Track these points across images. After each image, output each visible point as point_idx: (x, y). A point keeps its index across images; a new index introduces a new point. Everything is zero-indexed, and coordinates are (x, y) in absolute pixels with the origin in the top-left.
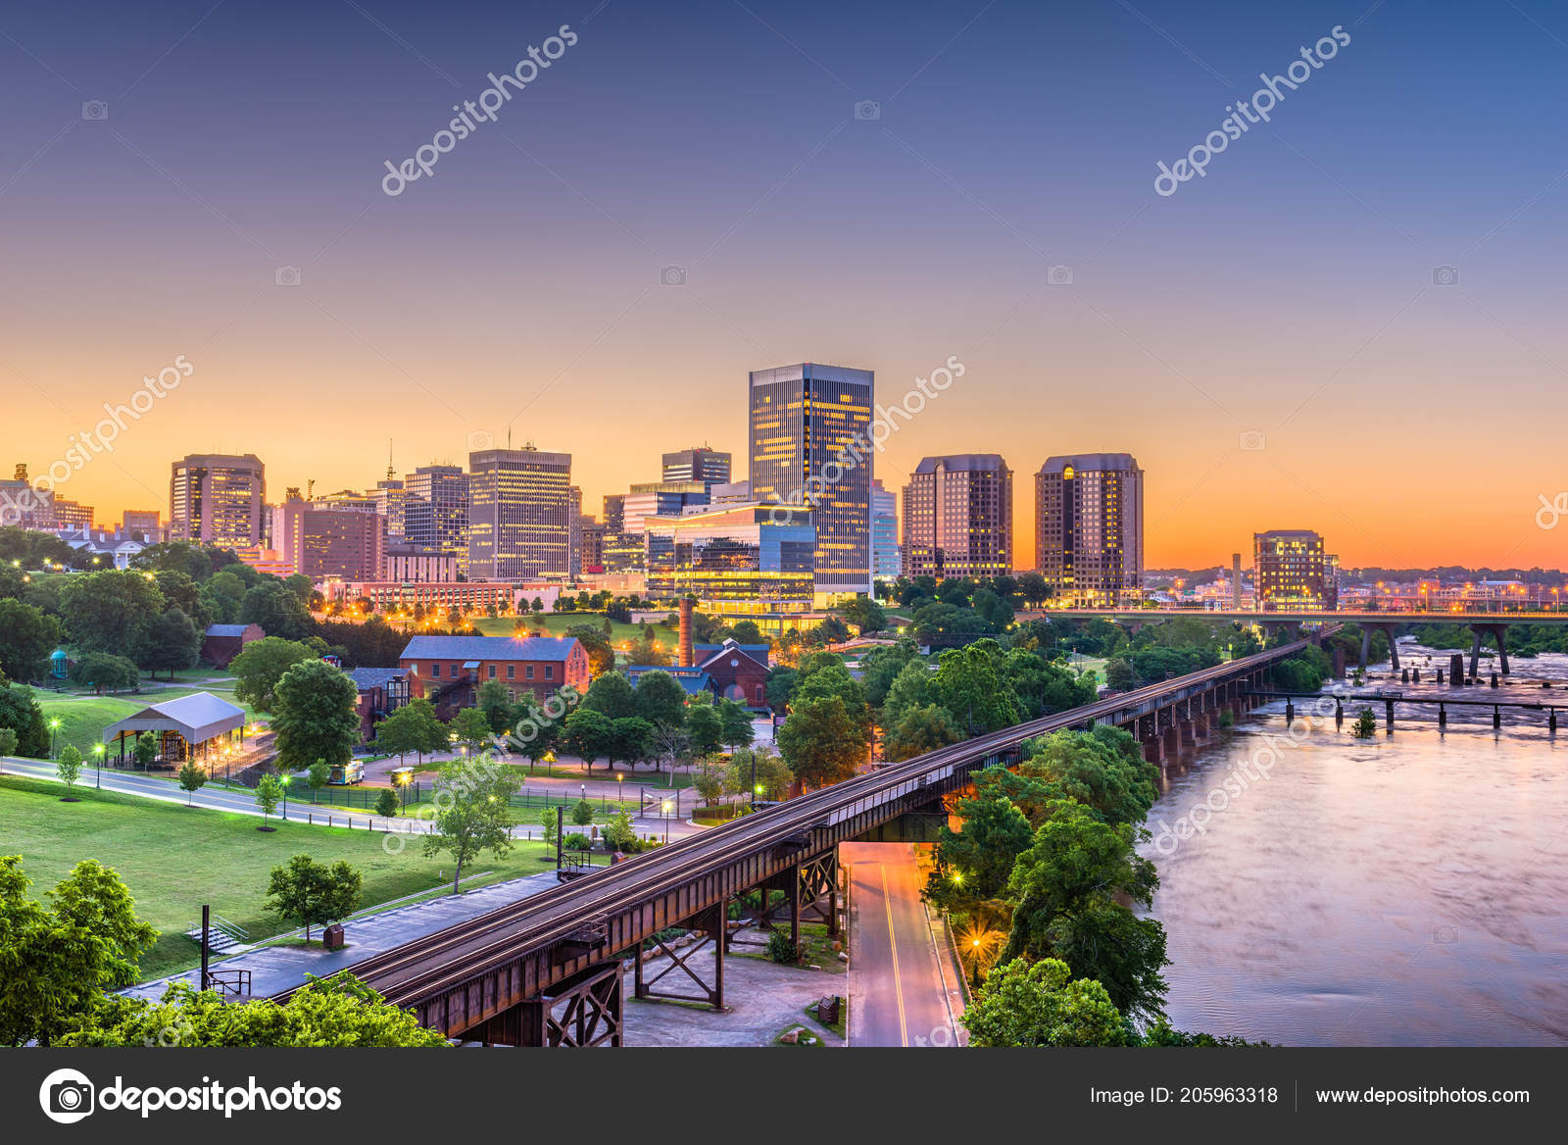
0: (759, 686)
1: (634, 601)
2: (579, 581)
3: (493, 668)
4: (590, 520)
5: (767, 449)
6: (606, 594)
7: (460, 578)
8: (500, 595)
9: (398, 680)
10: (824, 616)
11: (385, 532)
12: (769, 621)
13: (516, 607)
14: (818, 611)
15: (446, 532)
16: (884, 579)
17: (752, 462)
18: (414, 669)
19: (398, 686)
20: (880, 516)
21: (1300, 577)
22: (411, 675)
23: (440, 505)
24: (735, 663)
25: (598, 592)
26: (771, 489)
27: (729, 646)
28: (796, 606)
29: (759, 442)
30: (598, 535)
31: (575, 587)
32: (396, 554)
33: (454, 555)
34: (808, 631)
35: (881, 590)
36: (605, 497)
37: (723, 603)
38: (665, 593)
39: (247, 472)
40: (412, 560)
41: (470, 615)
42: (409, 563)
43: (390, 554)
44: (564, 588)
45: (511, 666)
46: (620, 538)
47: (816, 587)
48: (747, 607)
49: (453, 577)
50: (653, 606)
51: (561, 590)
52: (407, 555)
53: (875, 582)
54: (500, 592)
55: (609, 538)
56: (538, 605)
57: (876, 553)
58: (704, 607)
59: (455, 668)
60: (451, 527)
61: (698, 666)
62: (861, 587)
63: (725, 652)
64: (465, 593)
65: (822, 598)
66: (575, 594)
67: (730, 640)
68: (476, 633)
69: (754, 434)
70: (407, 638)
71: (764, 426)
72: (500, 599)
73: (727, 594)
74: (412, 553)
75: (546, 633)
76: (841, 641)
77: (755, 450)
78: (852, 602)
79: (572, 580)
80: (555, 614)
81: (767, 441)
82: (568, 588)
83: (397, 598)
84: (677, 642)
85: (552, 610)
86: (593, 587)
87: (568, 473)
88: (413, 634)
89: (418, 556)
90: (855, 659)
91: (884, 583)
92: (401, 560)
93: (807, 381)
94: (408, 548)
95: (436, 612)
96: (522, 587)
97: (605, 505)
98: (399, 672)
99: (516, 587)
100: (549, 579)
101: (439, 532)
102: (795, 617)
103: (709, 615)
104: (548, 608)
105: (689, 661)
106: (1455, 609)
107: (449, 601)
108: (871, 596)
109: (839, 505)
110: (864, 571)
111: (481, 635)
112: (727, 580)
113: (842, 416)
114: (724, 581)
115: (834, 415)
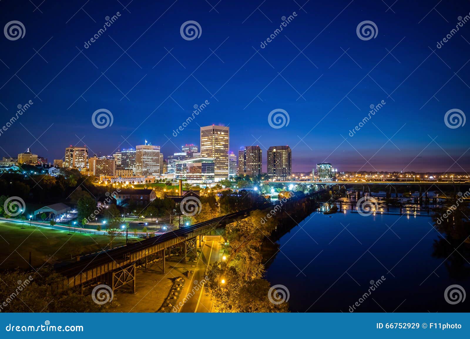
1: (172, 180)
5: (205, 145)
7: (134, 175)
10: (217, 183)
11: (116, 164)
12: (204, 185)
14: (215, 182)
21: (327, 174)
23: (130, 158)
25: (165, 178)
26: (205, 154)
28: (210, 181)
29: (203, 143)
31: (159, 177)
32: (118, 169)
33: (132, 170)
34: (213, 187)
35: (231, 178)
37: (193, 181)
39: (84, 150)
40: (122, 171)
44: (157, 177)
46: (172, 166)
47: (215, 177)
48: (198, 181)
50: (177, 181)
53: (230, 176)
54: (142, 178)
55: (169, 166)
56: (150, 181)
58: (189, 181)
60: (132, 163)
62: (226, 177)
64: (134, 179)
65: (217, 180)
66: (159, 179)
73: (194, 178)
76: (220, 189)
78: (224, 180)
80: (154, 183)
86: (163, 177)
89: (123, 169)
91: (232, 176)
92: (120, 171)
93: (214, 129)
94: (121, 168)
101: (129, 164)
102: (210, 184)
103: (190, 183)
106: (364, 181)
107: (130, 180)
108: (229, 179)
109: (221, 158)
112: (195, 175)
113: (222, 137)
114: (193, 175)
115: (220, 137)
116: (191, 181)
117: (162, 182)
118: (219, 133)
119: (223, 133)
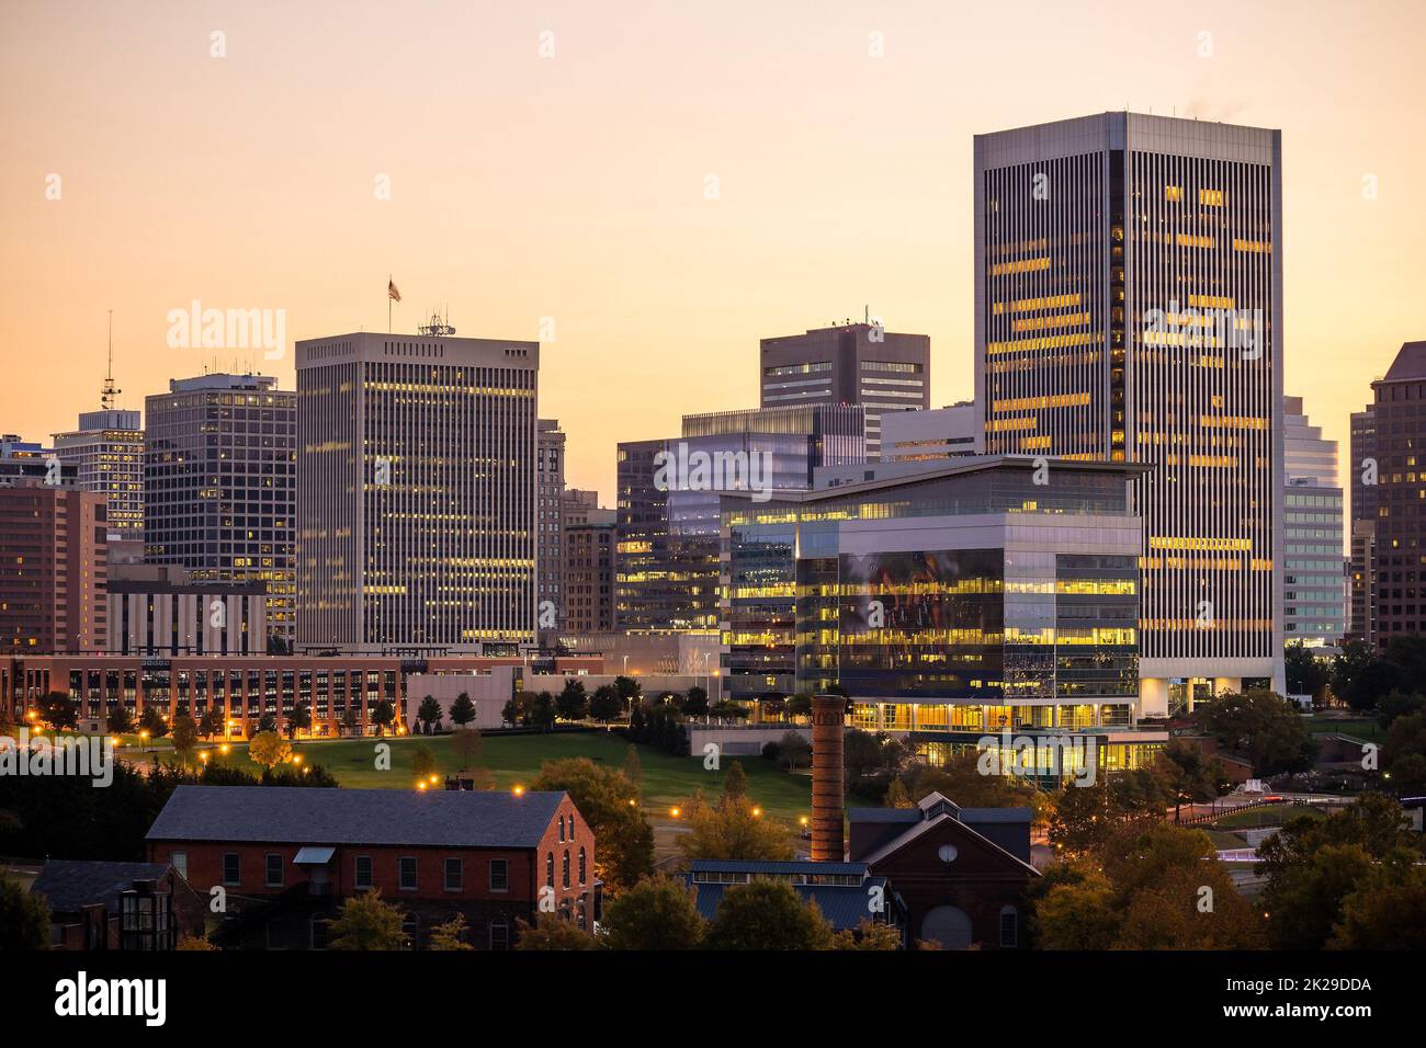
0: (1008, 909)
1: (695, 701)
2: (562, 651)
3: (365, 864)
4: (583, 501)
5: (1021, 325)
6: (627, 686)
7: (276, 646)
8: (373, 687)
9: (144, 890)
10: (1164, 736)
11: (100, 535)
13: (412, 714)
14: (1148, 723)
15: (239, 535)
16: (1308, 644)
17: (984, 359)
18: (180, 862)
19: (145, 904)
20: (1300, 487)
22: (172, 878)
23: (226, 468)
24: (948, 854)
25: (608, 678)
27: (934, 810)
28: (1089, 710)
29: (998, 308)
30: (605, 539)
31: (552, 668)
32: (124, 587)
33: (259, 587)
34: (1124, 773)
35: (1301, 669)
36: (621, 447)
38: (770, 681)
40: (163, 602)
41: (300, 735)
42: (156, 609)
43: (112, 587)
44: (527, 672)
45: (411, 857)
46: (659, 546)
47: (1145, 664)
48: (970, 715)
49: (258, 643)
50: (744, 713)
51: (518, 674)
52: (150, 589)
53: (1289, 652)
54: (373, 678)
55: (631, 547)
56: (463, 710)
57: (1289, 580)
58: (869, 716)
59: (274, 862)
60: (254, 522)
61: (857, 858)
62: (1254, 666)
63: (925, 826)
64: (289, 683)
65: (1152, 698)
66: (552, 684)
67: (937, 796)
68: (319, 779)
69: (992, 290)
70: (162, 787)
71: (1011, 268)
72: (372, 695)
74: (163, 586)
75: (488, 780)
76: (1202, 798)
77: (991, 327)
78: (1230, 700)
79: (543, 650)
81: (1024, 305)
82: (536, 668)
83: (129, 694)
84: (808, 804)
85: (498, 721)
86: (595, 668)
87: (533, 387)
88: (175, 780)
89: (176, 591)
90: (1242, 841)
91: (1309, 653)
92: (138, 601)
93: (1116, 157)
94: (151, 573)
95: (219, 730)
96: (423, 668)
97: (622, 467)
98: (144, 872)
99: (408, 668)
100: (488, 647)
101: (226, 534)
103: (881, 736)
104: (489, 716)
105: (836, 850)
107: (253, 702)
108: (1278, 687)
110: (1259, 625)
111: (331, 784)
112: (928, 649)
113: (1204, 242)
114: (916, 650)
115: (1184, 240)
116: (890, 712)
117: (587, 722)
118: (1174, 192)
119: (1211, 197)
